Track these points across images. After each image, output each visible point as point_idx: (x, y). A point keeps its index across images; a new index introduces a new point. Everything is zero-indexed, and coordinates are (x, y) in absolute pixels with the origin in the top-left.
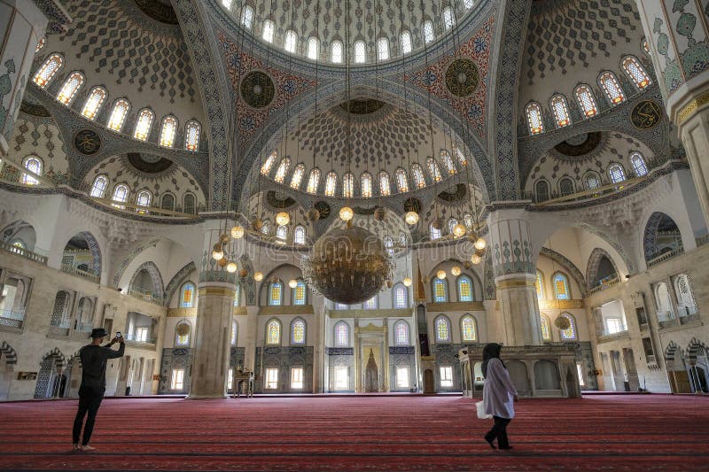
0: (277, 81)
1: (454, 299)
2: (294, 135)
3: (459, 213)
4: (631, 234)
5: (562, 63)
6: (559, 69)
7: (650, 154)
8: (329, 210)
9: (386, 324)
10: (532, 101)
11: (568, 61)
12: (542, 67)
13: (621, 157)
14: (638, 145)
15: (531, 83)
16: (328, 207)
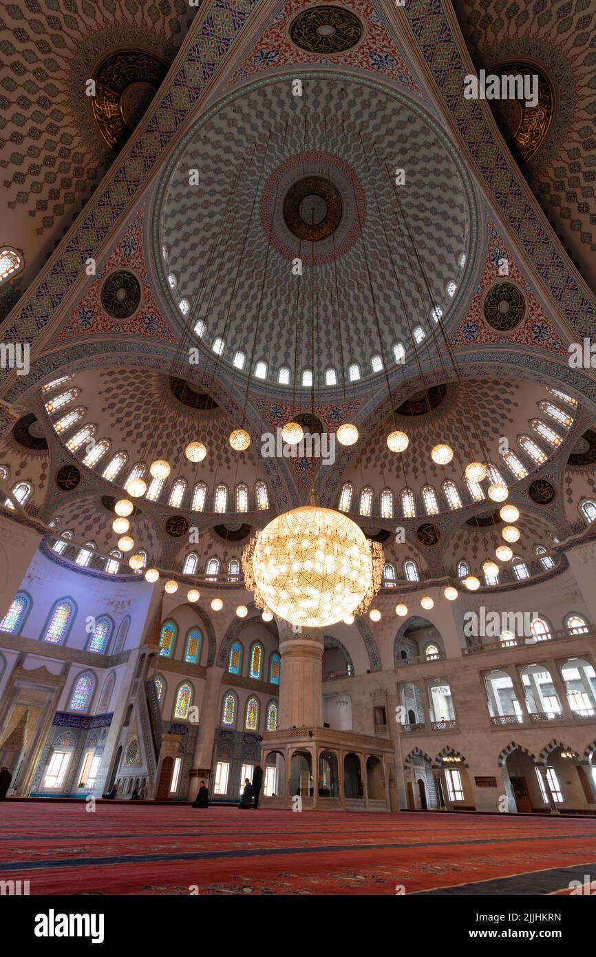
0: (143, 306)
1: (178, 658)
2: (106, 372)
3: (226, 554)
4: (381, 630)
5: (383, 466)
6: (379, 468)
7: (425, 566)
8: (77, 483)
9: (65, 672)
10: (349, 482)
11: (388, 467)
12: (369, 460)
13: (397, 559)
14: (416, 555)
15: (356, 467)
16: (79, 478)
